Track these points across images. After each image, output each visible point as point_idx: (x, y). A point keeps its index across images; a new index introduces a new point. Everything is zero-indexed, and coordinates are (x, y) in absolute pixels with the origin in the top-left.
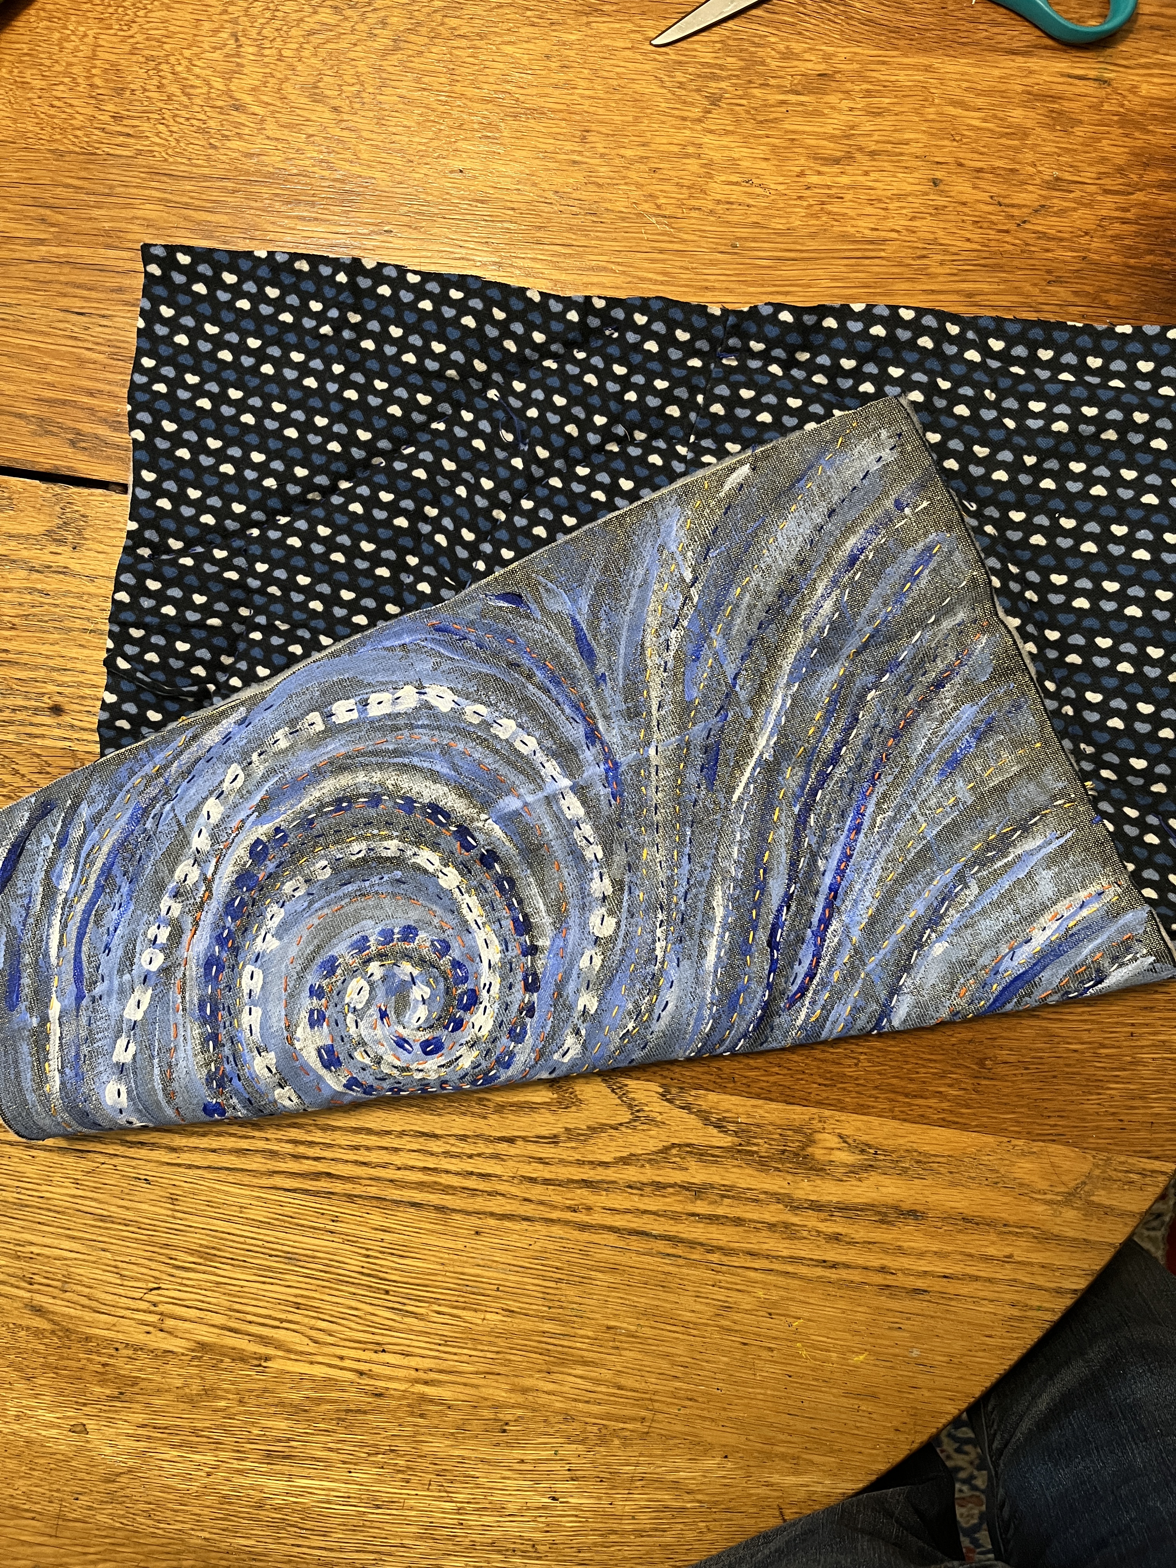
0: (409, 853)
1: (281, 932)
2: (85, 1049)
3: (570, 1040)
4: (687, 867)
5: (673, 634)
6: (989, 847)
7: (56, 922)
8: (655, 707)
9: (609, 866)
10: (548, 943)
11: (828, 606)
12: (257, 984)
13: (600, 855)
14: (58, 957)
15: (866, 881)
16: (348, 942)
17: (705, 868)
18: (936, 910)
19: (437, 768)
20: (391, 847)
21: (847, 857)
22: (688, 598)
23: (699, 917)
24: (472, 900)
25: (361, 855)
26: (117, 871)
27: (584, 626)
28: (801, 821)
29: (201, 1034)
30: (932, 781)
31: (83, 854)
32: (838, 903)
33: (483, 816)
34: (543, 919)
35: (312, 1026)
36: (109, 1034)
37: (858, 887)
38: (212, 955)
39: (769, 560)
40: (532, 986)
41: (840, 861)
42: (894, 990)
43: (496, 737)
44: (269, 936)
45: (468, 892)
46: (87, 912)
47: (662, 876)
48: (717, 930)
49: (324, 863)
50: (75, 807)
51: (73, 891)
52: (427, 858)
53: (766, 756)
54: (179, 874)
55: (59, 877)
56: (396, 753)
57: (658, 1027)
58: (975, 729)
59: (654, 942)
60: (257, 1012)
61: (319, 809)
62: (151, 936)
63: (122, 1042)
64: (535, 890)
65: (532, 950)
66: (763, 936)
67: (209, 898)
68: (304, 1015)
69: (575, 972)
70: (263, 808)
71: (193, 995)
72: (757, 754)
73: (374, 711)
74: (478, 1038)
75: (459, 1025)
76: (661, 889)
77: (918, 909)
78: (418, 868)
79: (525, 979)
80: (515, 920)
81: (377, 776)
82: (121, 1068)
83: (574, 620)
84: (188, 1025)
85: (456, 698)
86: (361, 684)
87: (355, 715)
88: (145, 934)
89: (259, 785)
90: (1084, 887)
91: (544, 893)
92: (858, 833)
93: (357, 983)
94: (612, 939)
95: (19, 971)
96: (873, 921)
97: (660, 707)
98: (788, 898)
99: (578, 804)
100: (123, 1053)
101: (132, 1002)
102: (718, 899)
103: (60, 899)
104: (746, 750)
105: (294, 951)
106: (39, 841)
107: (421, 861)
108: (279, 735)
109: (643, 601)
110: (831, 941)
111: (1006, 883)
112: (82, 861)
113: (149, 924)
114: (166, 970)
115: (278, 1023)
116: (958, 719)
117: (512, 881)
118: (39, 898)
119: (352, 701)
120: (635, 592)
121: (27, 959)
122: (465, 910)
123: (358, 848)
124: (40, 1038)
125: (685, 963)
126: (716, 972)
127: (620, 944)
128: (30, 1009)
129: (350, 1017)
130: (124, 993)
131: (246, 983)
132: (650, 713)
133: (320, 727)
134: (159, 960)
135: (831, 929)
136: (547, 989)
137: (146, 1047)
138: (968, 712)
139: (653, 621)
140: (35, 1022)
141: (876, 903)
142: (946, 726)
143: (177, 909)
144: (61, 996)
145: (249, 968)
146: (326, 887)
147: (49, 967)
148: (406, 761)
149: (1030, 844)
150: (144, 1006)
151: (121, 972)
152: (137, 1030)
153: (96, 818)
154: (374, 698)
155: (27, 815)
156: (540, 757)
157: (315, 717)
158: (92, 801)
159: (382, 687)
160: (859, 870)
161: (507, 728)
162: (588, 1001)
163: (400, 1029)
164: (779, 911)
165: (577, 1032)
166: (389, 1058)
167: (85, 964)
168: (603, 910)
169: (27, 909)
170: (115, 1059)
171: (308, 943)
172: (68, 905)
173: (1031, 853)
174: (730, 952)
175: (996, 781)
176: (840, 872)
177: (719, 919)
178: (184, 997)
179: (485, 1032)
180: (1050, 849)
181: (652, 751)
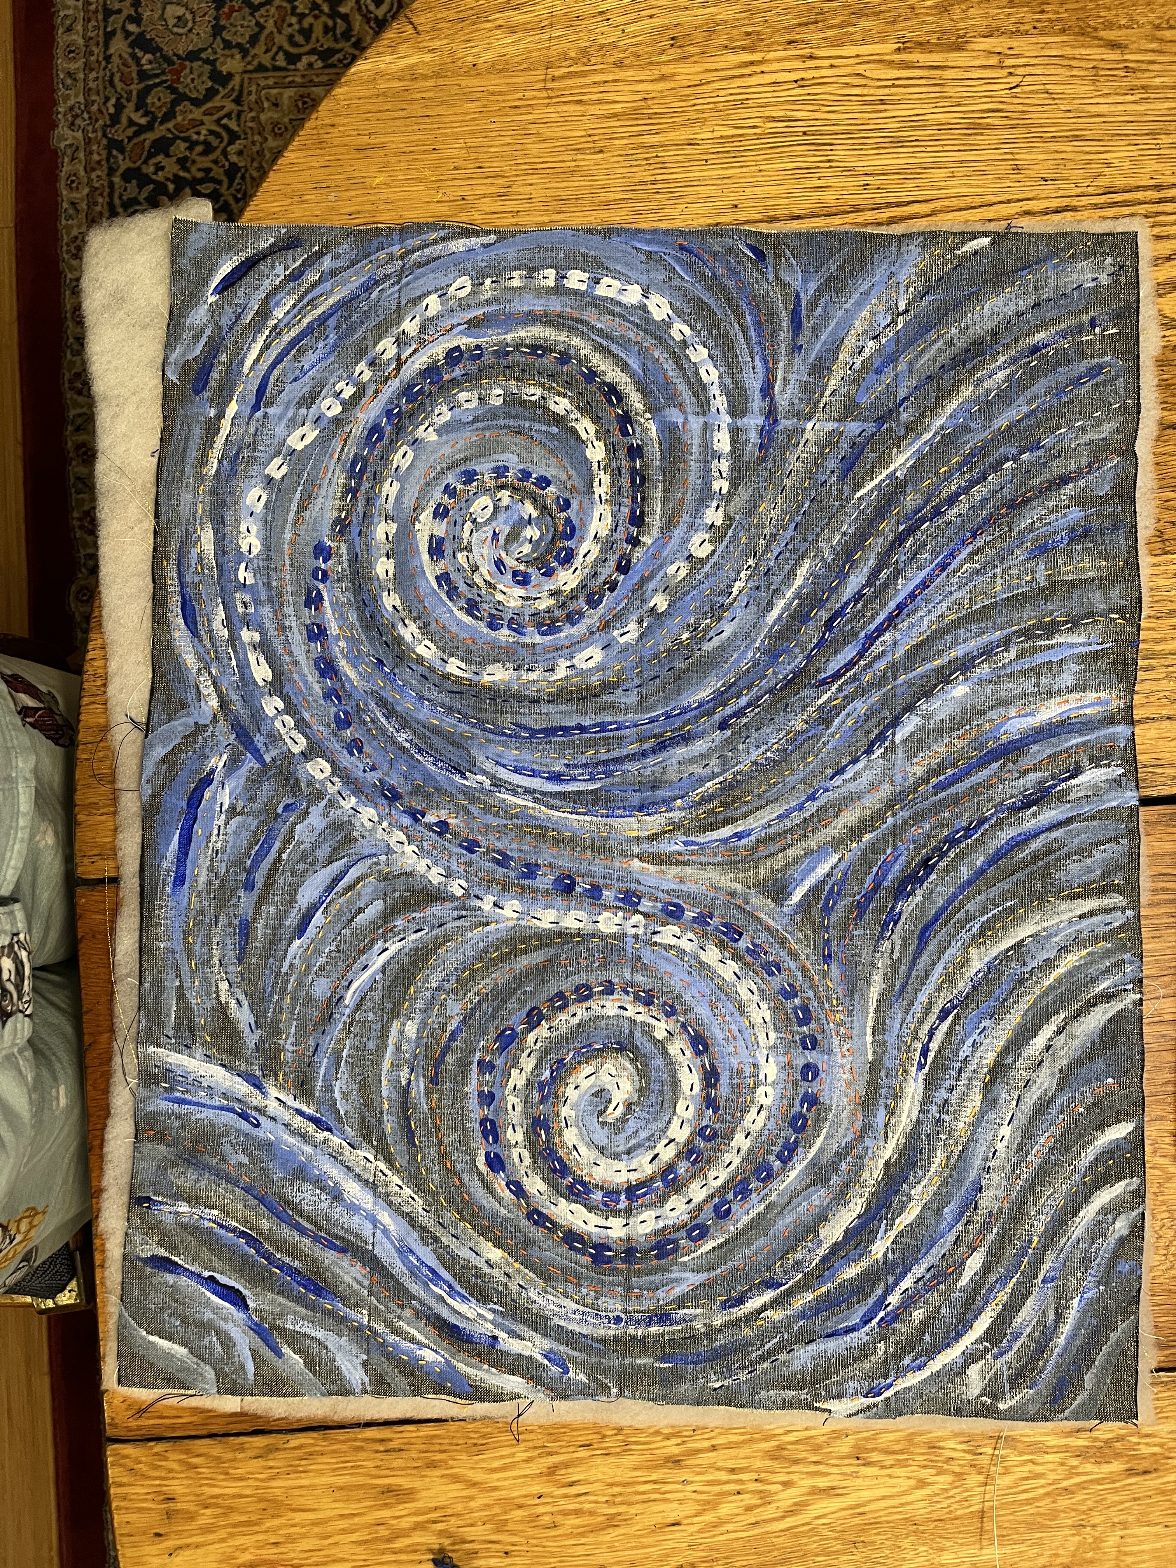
0: (572, 416)
1: (443, 430)
2: (246, 453)
3: (632, 626)
4: (790, 533)
5: (871, 343)
6: (1041, 625)
7: (261, 340)
8: (827, 393)
9: (728, 502)
10: (650, 542)
11: (1001, 375)
12: (405, 464)
13: (724, 491)
14: (251, 369)
15: (930, 612)
16: (493, 465)
17: (805, 540)
18: (974, 658)
19: (630, 361)
20: (561, 405)
21: (924, 585)
22: (894, 322)
23: (780, 578)
24: (606, 478)
25: (533, 398)
26: (332, 322)
27: (804, 303)
28: (901, 539)
29: (344, 485)
30: (1020, 554)
31: (310, 296)
32: (897, 620)
33: (648, 415)
34: (655, 520)
35: (434, 517)
36: (271, 450)
37: (921, 613)
38: (379, 424)
39: (970, 322)
40: (624, 568)
41: (917, 587)
42: (910, 708)
43: (688, 358)
44: (431, 429)
45: (605, 469)
46: (293, 343)
47: (768, 531)
48: (789, 594)
49: (499, 391)
50: (319, 255)
51: (285, 321)
52: (585, 427)
53: (898, 474)
54: (380, 347)
55: (277, 304)
56: (600, 332)
57: (708, 647)
58: (1072, 530)
59: (735, 580)
60: (396, 486)
61: (517, 347)
62: (338, 388)
63: (277, 461)
64: (659, 494)
65: (635, 542)
66: (824, 615)
67: (395, 376)
68: (432, 505)
69: (661, 574)
70: (474, 324)
71: (351, 451)
72: (892, 468)
73: (601, 291)
74: (560, 591)
75: (549, 573)
76: (762, 541)
77: (959, 652)
78: (574, 432)
79: (619, 563)
80: (633, 512)
81: (576, 341)
82: (270, 480)
83: (798, 296)
84: (337, 472)
85: (670, 312)
86: (601, 266)
87: (583, 287)
88: (334, 385)
89: (478, 305)
90: (1097, 691)
91: (665, 501)
92: (943, 570)
93: (485, 500)
94: (702, 562)
95: (212, 365)
96: (918, 647)
97: (832, 394)
98: (858, 596)
99: (728, 441)
100: (276, 469)
101: (298, 433)
102: (802, 571)
103: (272, 323)
104: (883, 461)
105: (447, 450)
106: (273, 267)
107: (580, 428)
108: (516, 274)
109: (859, 305)
110: (877, 648)
111: (1039, 659)
112: (305, 301)
113: (341, 378)
114: (337, 421)
115: (409, 501)
116: (1065, 515)
117: (643, 479)
118: (252, 313)
119: (587, 275)
120: (856, 296)
121: (223, 358)
122: (596, 484)
123: (533, 393)
124: (212, 428)
125: (753, 608)
126: (772, 627)
127: (707, 568)
128: (211, 400)
129: (468, 525)
130: (294, 423)
131: (397, 459)
132: (822, 396)
133: (551, 283)
134: (337, 409)
135: (882, 639)
136: (634, 577)
137: (295, 474)
138: (1075, 514)
139: (859, 326)
140: (212, 413)
141: (929, 632)
142: (1053, 517)
143: (367, 375)
144: (241, 401)
145: (405, 448)
146: (494, 414)
147: (240, 373)
148: (604, 343)
149: (1074, 639)
150: (308, 441)
151: (299, 405)
152: (294, 458)
153: (334, 273)
154: (606, 281)
155: (272, 240)
156: (715, 390)
157: (551, 273)
158: (336, 257)
159: (617, 275)
160: (928, 601)
161: (699, 354)
162: (661, 602)
163: (503, 555)
164: (847, 603)
165: (640, 622)
166: (484, 570)
167: (270, 386)
168: (707, 536)
169: (238, 318)
170: (267, 472)
171: (460, 451)
172: (277, 331)
173: (1072, 646)
174: (792, 617)
175: (1071, 577)
176: (912, 596)
177: (795, 586)
178: (342, 450)
179: (567, 588)
180: (1087, 649)
181: (809, 425)
